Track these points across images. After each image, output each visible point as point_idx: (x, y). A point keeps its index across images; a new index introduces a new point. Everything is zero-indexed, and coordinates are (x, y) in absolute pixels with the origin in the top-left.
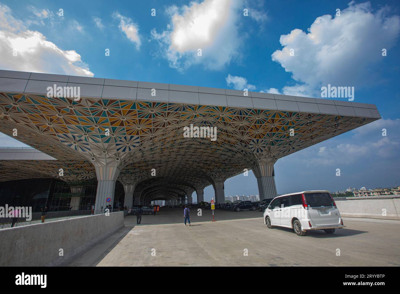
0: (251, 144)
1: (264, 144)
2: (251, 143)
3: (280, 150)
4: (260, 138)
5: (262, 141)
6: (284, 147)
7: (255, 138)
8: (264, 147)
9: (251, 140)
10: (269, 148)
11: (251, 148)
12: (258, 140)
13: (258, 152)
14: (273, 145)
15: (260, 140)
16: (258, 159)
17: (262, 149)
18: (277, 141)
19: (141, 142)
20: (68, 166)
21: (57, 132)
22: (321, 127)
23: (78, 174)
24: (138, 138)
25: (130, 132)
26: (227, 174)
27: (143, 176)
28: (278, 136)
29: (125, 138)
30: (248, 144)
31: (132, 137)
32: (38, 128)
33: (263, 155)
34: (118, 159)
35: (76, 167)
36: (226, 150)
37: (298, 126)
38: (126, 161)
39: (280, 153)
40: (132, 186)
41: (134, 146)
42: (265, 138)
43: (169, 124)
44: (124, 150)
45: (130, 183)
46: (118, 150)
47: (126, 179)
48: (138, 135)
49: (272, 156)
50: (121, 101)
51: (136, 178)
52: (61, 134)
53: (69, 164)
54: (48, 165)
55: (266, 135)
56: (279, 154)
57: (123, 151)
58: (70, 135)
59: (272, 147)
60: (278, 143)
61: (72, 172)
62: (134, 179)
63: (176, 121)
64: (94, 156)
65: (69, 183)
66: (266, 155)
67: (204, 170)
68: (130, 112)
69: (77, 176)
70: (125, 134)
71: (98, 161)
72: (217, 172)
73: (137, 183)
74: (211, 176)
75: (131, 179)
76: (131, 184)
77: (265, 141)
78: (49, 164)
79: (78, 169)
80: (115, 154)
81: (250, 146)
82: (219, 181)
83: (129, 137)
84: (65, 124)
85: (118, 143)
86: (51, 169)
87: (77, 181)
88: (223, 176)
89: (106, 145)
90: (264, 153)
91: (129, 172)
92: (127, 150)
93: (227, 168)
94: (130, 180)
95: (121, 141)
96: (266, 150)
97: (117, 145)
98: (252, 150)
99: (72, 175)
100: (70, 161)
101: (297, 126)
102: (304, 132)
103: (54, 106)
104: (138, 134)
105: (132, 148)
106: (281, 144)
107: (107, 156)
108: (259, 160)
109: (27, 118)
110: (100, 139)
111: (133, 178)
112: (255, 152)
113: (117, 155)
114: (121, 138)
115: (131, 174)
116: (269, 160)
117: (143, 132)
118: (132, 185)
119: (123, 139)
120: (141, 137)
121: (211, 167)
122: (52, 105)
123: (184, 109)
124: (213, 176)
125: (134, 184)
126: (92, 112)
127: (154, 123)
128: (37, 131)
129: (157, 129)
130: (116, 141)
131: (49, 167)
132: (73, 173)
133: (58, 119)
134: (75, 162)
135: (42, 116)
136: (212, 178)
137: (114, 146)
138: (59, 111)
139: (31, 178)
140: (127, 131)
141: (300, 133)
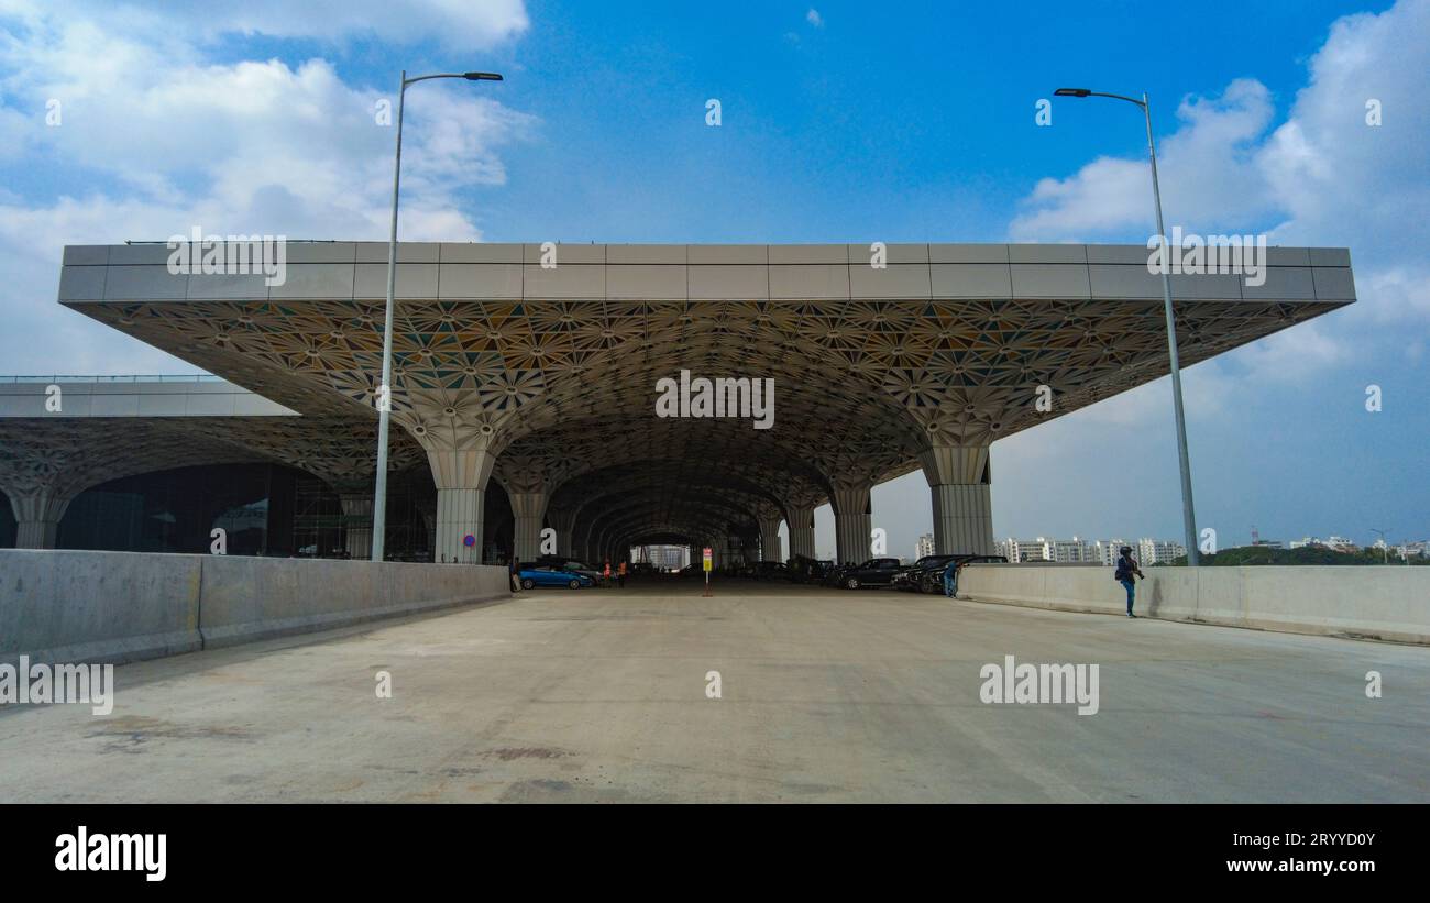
0: (887, 384)
1: (936, 381)
2: (889, 379)
3: (1005, 398)
4: (915, 365)
5: (926, 374)
6: (1017, 390)
7: (897, 364)
8: (943, 391)
9: (884, 371)
10: (962, 392)
11: (895, 394)
12: (909, 373)
13: (920, 403)
14: (969, 382)
15: (917, 372)
16: (926, 428)
17: (937, 396)
18: (985, 372)
19: (548, 384)
20: (331, 433)
21: (328, 367)
22: (1130, 331)
23: (362, 454)
24: (539, 375)
25: (516, 361)
26: (881, 459)
27: (572, 462)
28: (978, 360)
29: (503, 376)
30: (880, 382)
31: (520, 374)
32: (286, 360)
33: (942, 413)
34: (486, 429)
35: (355, 435)
36: (824, 393)
37: (1041, 330)
38: (510, 431)
39: (1009, 406)
40: (537, 495)
41: (530, 396)
42: (930, 365)
43: (620, 341)
44: (503, 406)
45: (530, 483)
46: (486, 405)
47: (517, 473)
48: (538, 367)
49: (979, 416)
50: (485, 303)
51: (549, 470)
52: (337, 372)
53: (336, 426)
54: (274, 430)
55: (931, 357)
56: (1006, 411)
57: (499, 408)
58: (359, 373)
59: (969, 390)
60: (990, 380)
61: (344, 450)
62: (543, 472)
63: (636, 334)
64: (422, 421)
65: (334, 482)
66: (955, 415)
67: (788, 445)
68: (509, 321)
69: (358, 461)
70: (501, 367)
71: (432, 436)
72: (838, 451)
73: (552, 487)
74: (817, 464)
75: (533, 473)
76: (533, 490)
77: (937, 375)
78: (275, 425)
79: (361, 441)
80: (479, 417)
81: (890, 390)
82: (849, 484)
83: (513, 374)
84: (348, 350)
85: (485, 387)
86: (280, 440)
87: (359, 477)
88: (868, 466)
89: (453, 394)
90: (946, 407)
91: (523, 448)
92: (511, 407)
93: (875, 438)
94: (529, 475)
95: (491, 383)
96: (948, 399)
97: (482, 393)
98: (900, 398)
99: (342, 459)
100: (339, 417)
101: (1036, 331)
102: (1074, 345)
103: (327, 317)
104: (536, 365)
105: (524, 400)
106: (1004, 379)
107: (458, 422)
108: (929, 429)
109: (264, 342)
110: (437, 380)
111: (539, 469)
112: (912, 406)
113: (484, 419)
114: (491, 377)
115: (530, 454)
116: (970, 429)
117: (550, 360)
118: (538, 491)
119: (498, 379)
120: (546, 372)
121: (813, 435)
122: (323, 316)
123: (650, 311)
124: (824, 464)
125: (544, 490)
126: (414, 325)
127: (575, 341)
128: (282, 366)
129: (588, 354)
130: (479, 384)
131: (275, 434)
132: (346, 452)
133: (334, 341)
134: (353, 421)
135: (298, 336)
136: (824, 471)
137: (475, 395)
138: (338, 325)
139: (212, 462)
140: (506, 360)
141: (1061, 349)
